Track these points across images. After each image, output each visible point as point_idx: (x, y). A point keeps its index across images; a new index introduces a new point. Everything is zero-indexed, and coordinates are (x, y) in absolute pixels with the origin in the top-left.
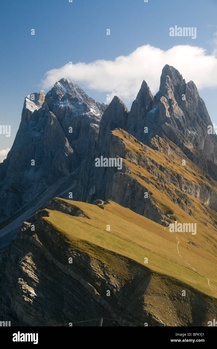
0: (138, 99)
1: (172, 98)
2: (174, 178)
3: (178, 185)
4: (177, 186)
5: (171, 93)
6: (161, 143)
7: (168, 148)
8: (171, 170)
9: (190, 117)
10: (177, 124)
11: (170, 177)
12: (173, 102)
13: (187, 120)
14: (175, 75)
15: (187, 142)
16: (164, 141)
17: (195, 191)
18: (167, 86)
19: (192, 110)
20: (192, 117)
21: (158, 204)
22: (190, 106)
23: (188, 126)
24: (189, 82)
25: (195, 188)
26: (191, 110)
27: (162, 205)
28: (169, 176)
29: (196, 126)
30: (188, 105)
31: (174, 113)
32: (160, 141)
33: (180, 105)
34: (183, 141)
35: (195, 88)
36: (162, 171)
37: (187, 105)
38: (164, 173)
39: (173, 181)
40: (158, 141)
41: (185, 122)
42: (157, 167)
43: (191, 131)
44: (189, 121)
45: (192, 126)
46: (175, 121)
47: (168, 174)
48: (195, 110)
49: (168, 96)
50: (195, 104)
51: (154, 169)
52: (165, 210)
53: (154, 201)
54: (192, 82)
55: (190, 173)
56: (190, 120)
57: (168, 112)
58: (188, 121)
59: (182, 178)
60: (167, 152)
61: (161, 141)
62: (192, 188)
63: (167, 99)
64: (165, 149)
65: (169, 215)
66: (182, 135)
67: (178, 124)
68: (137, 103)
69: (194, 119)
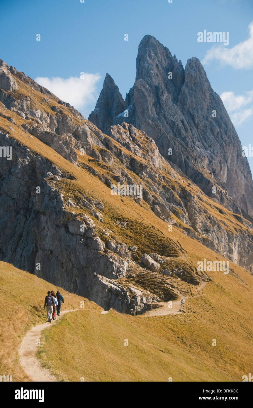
0: (98, 109)
1: (159, 83)
2: (173, 196)
3: (186, 215)
4: (183, 217)
5: (158, 77)
6: (136, 138)
7: (154, 150)
8: (164, 177)
9: (196, 122)
10: (173, 131)
11: (161, 192)
12: (163, 91)
13: (191, 128)
14: (163, 52)
15: (196, 161)
16: (144, 135)
17: (227, 246)
18: (148, 64)
19: (200, 111)
20: (200, 124)
21: (99, 214)
22: (195, 103)
23: (195, 140)
24: (190, 60)
25: (227, 238)
26: (198, 111)
27: (120, 220)
28: (158, 189)
29: (209, 141)
30: (192, 102)
31: (165, 111)
32: (135, 135)
33: (175, 101)
34: (187, 158)
35: (203, 72)
36: (137, 174)
37: (189, 101)
38: (141, 178)
39: (170, 202)
40: (130, 134)
41: (188, 131)
42: (122, 161)
43: (200, 148)
44: (195, 131)
45: (202, 140)
46: (167, 125)
47: (154, 181)
48: (206, 111)
49: (151, 79)
50: (204, 100)
51: (109, 160)
52: (136, 241)
53: (78, 200)
54: (197, 60)
55: (210, 208)
56: (197, 129)
57: (154, 109)
58: (193, 131)
59: (194, 198)
60: (152, 158)
61: (138, 134)
62: (220, 236)
63: (150, 85)
64: (147, 151)
65: (156, 260)
66: (183, 146)
67: (175, 131)
68: (97, 116)
69: (205, 127)
